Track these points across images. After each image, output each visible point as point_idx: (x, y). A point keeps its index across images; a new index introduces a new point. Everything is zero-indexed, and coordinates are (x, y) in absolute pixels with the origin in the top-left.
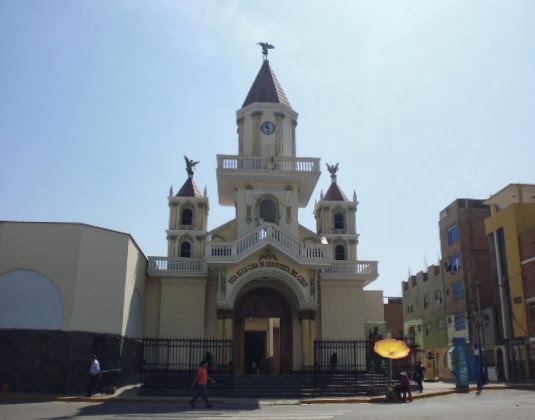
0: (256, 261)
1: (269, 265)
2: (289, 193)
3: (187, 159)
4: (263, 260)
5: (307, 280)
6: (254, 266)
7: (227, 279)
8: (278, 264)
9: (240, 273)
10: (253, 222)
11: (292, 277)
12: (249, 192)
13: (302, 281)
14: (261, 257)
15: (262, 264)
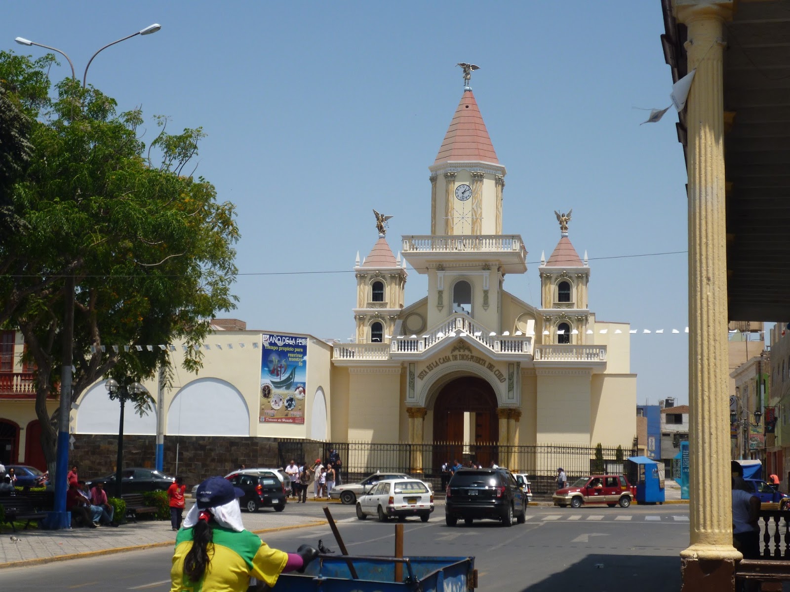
0: (449, 354)
1: (463, 357)
2: (486, 273)
3: (377, 215)
4: (457, 353)
5: (505, 375)
6: (446, 360)
7: (417, 374)
8: (472, 357)
9: (430, 368)
10: (445, 310)
11: (488, 370)
12: (440, 274)
13: (500, 376)
14: (455, 349)
15: (455, 358)
